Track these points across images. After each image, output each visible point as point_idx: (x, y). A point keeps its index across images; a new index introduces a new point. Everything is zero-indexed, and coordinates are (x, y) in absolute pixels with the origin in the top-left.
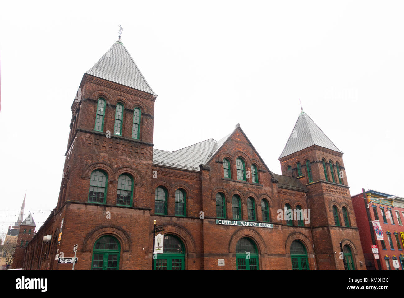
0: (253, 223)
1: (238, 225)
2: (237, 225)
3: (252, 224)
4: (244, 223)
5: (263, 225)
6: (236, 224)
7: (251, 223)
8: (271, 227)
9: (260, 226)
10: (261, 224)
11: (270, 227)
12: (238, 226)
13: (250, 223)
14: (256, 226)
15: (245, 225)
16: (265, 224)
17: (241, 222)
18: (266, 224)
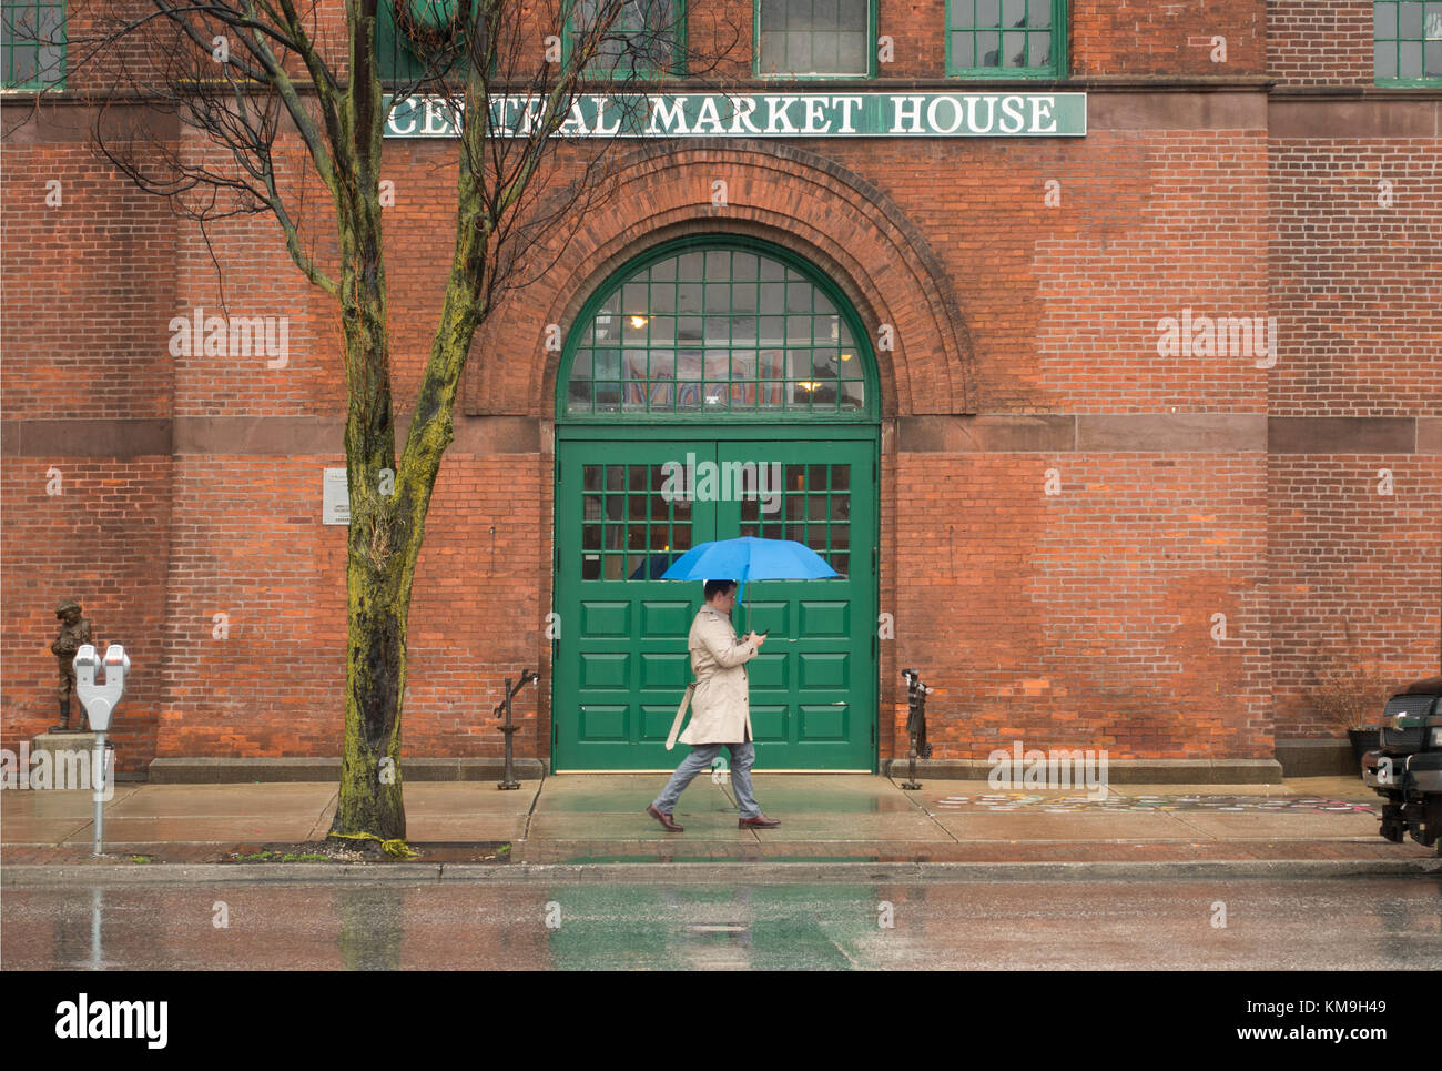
0: (809, 100)
1: (613, 131)
2: (600, 131)
3: (797, 115)
4: (691, 114)
5: (945, 115)
6: (591, 123)
7: (789, 99)
8: (1052, 130)
9: (898, 130)
10: (917, 100)
11: (1035, 129)
12: (609, 140)
13: (772, 100)
14: (847, 129)
15: (698, 130)
16: (972, 99)
17: (659, 102)
18: (991, 99)
